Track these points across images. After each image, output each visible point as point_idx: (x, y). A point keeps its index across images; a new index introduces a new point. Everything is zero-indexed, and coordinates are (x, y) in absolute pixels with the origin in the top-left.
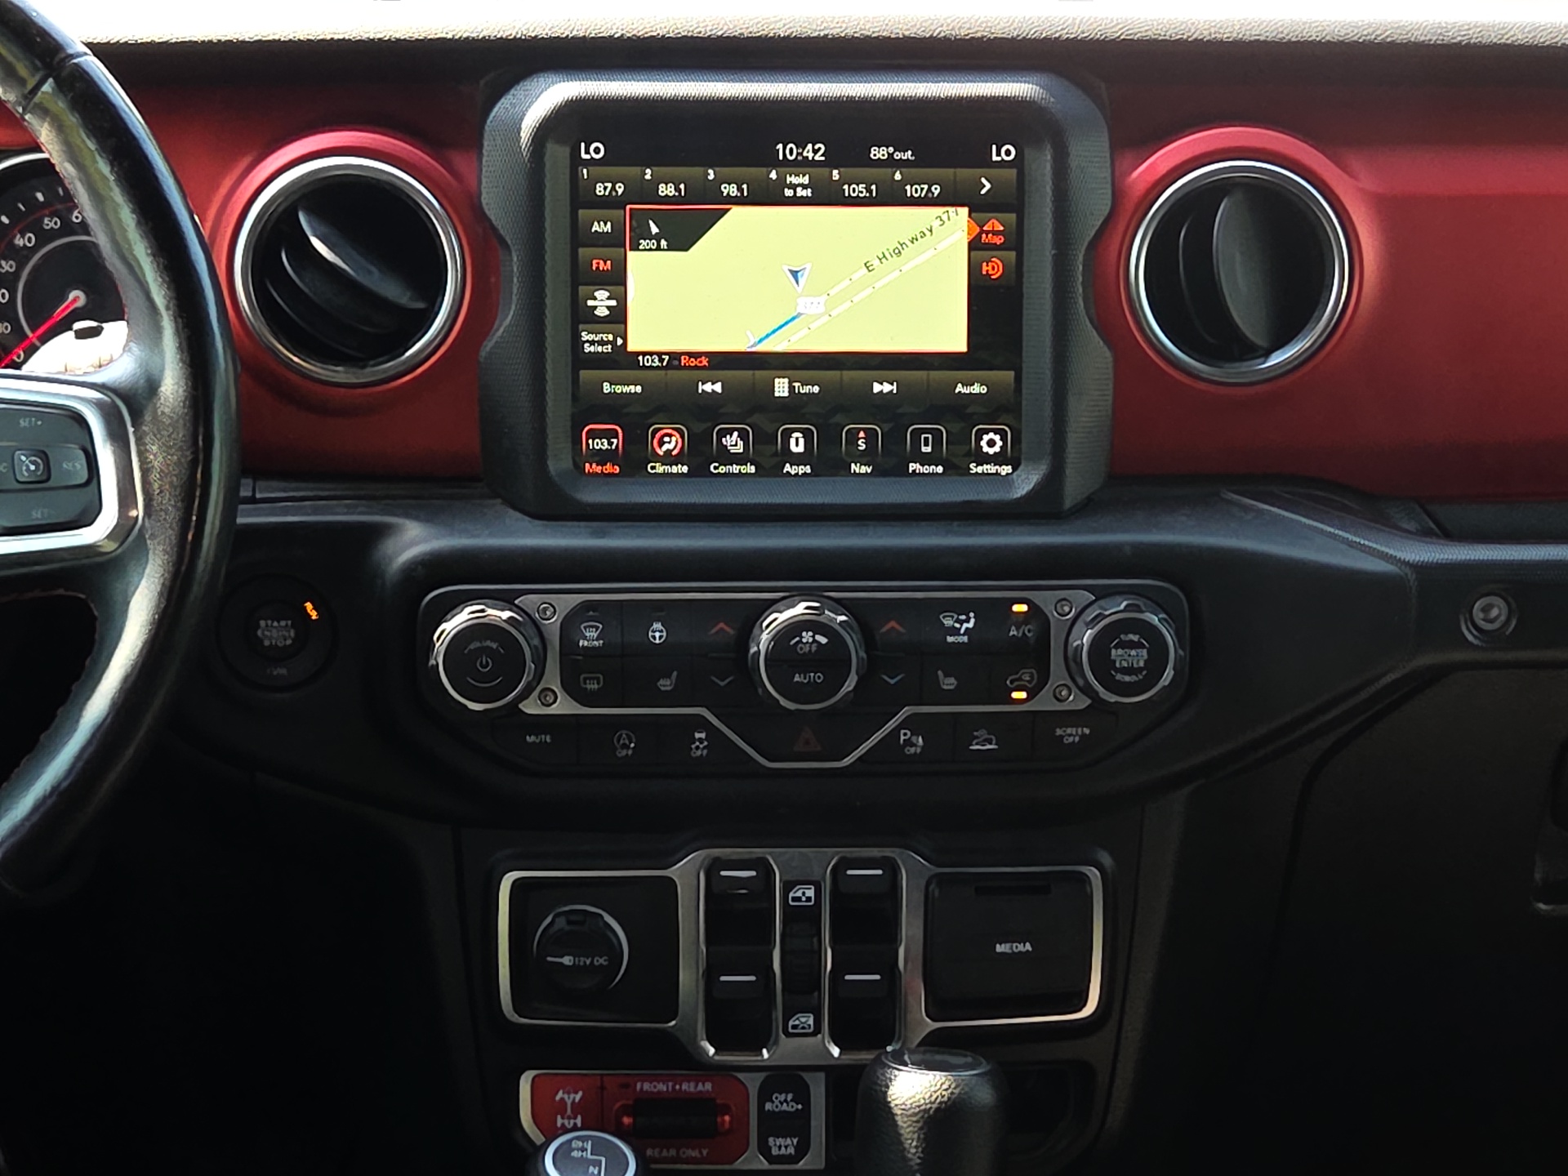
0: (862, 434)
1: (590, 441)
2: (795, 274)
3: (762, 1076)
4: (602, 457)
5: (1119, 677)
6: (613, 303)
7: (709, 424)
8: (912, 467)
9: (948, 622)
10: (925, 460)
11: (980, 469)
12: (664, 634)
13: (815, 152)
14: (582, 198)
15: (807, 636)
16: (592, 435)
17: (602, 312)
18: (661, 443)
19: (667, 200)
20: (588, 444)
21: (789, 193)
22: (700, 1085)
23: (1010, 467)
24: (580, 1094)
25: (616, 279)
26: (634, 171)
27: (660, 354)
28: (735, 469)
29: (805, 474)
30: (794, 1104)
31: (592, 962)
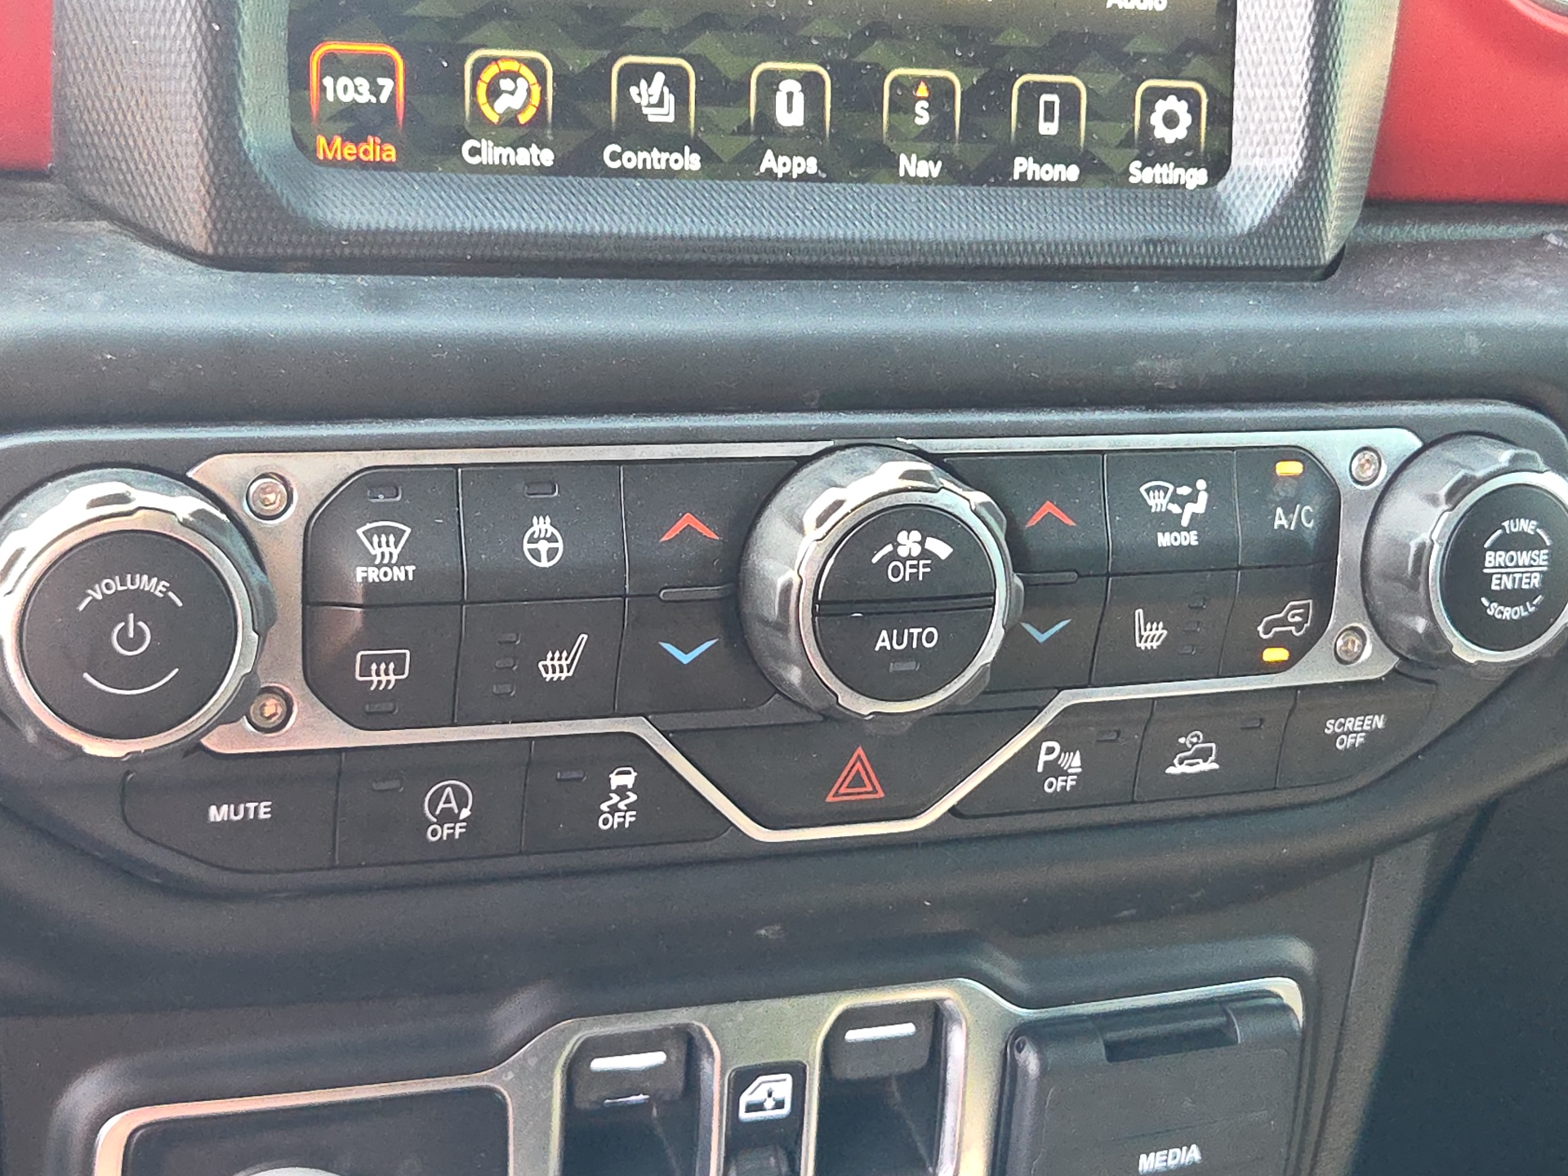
0: (922, 91)
1: (328, 81)
4: (355, 122)
5: (1494, 609)
7: (606, 53)
9: (1157, 502)
10: (1048, 152)
11: (1147, 176)
12: (560, 545)
15: (909, 542)
16: (335, 66)
20: (323, 89)
23: (1203, 172)
28: (656, 159)
29: (804, 177)
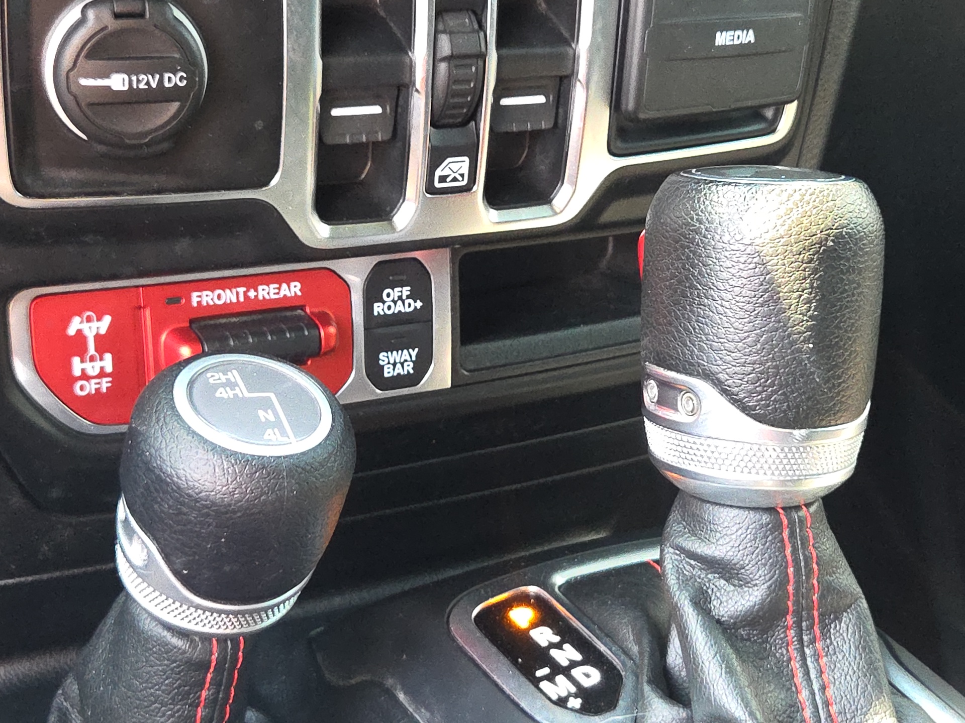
3: (369, 262)
22: (284, 286)
24: (107, 319)
30: (411, 301)
31: (161, 81)
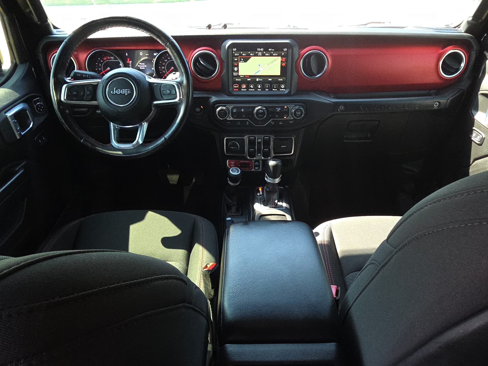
0: (267, 85)
2: (259, 65)
3: (254, 161)
4: (236, 88)
5: (297, 115)
6: (237, 69)
7: (249, 84)
8: (273, 89)
9: (277, 109)
10: (275, 89)
11: (281, 90)
12: (243, 110)
13: (262, 49)
14: (234, 56)
15: (260, 111)
16: (235, 86)
17: (236, 70)
18: (243, 87)
19: (244, 56)
21: (259, 55)
22: (247, 161)
23: (285, 89)
24: (234, 163)
25: (237, 66)
26: (240, 52)
27: (243, 75)
28: (252, 90)
29: (260, 91)
30: (258, 164)
31: (235, 148)
